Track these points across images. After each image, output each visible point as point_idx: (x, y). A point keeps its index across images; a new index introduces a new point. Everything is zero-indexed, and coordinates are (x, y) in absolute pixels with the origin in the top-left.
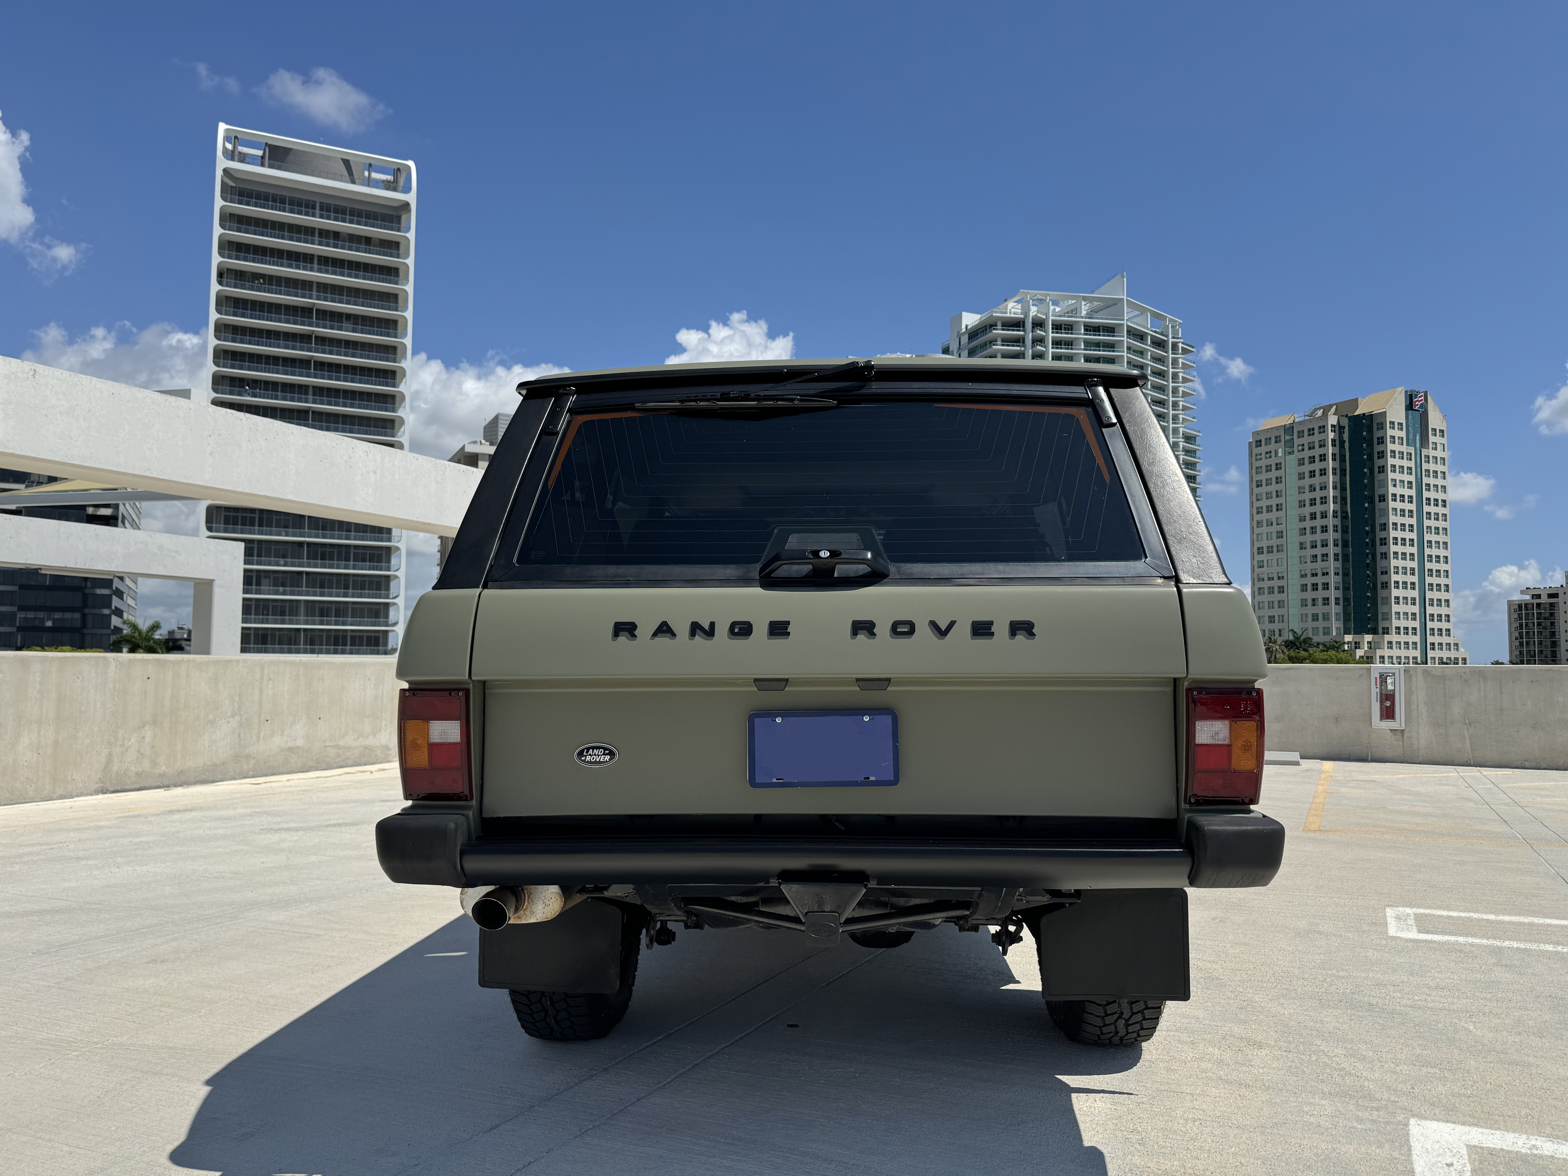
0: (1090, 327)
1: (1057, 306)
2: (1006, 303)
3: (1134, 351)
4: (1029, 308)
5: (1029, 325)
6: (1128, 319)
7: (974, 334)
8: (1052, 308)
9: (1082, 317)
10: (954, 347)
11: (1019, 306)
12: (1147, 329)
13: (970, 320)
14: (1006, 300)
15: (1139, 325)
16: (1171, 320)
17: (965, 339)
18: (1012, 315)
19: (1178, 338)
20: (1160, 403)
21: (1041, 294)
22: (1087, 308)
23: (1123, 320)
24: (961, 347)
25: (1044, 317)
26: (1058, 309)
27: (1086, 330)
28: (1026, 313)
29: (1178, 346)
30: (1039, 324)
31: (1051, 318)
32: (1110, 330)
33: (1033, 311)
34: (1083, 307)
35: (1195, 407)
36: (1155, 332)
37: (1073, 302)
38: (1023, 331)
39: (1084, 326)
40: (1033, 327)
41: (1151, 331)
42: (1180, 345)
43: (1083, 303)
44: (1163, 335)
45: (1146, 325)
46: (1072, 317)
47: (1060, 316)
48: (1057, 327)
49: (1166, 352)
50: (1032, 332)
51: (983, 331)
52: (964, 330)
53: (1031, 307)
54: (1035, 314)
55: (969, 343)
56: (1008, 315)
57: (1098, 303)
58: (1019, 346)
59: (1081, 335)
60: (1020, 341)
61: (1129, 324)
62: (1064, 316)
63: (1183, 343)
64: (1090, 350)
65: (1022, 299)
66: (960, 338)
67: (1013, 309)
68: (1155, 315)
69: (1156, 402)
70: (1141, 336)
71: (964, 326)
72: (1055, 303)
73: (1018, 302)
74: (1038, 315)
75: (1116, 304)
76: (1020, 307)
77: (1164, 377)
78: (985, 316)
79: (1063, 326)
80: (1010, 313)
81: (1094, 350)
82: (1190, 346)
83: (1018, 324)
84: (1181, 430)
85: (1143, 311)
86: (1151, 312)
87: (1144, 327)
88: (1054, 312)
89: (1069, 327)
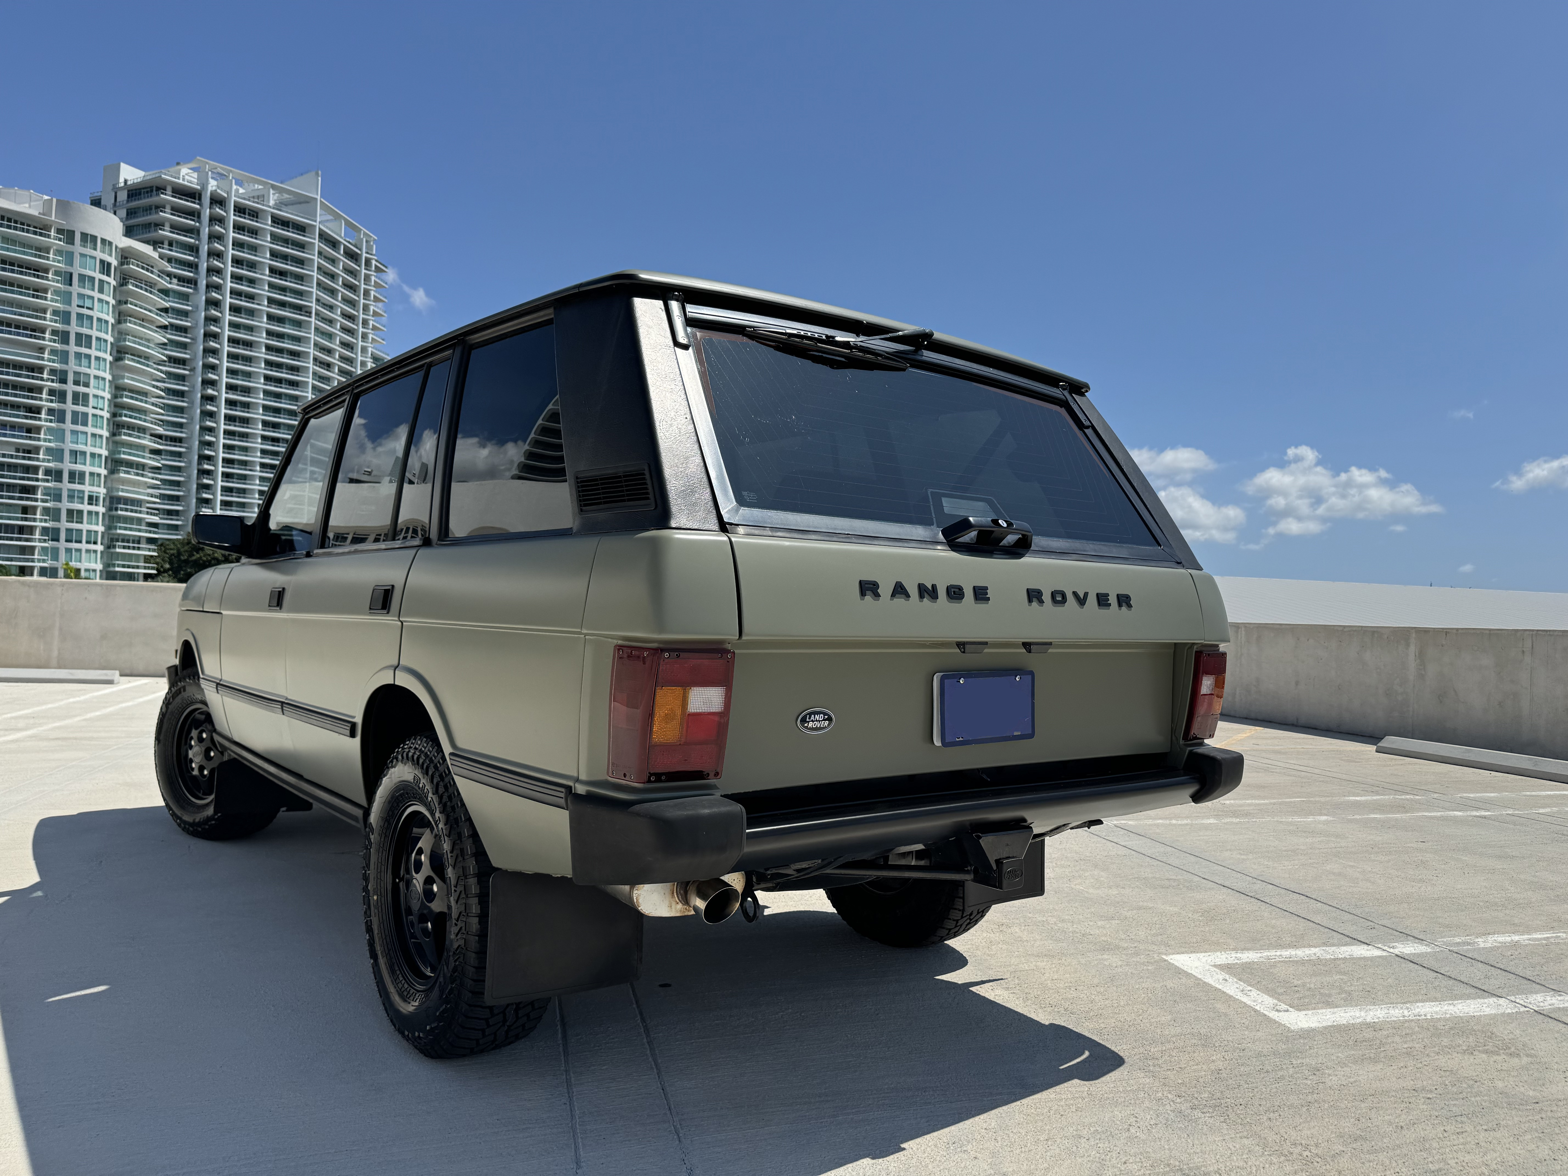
0: (278, 219)
1: (241, 186)
2: (179, 167)
3: (325, 257)
4: (208, 180)
5: (206, 200)
6: (320, 221)
7: (135, 192)
8: (234, 187)
9: (270, 207)
10: (108, 200)
11: (195, 175)
12: (340, 236)
13: (130, 174)
14: (178, 164)
15: (332, 231)
16: (365, 234)
17: (123, 196)
18: (186, 183)
19: (371, 255)
20: (350, 317)
21: (221, 168)
22: (275, 198)
23: (315, 221)
24: (118, 204)
25: (226, 195)
26: (241, 191)
27: (273, 221)
28: (204, 186)
29: (371, 263)
30: (217, 201)
31: (233, 198)
32: (301, 228)
33: (212, 185)
34: (271, 196)
35: (385, 329)
36: (349, 242)
37: (260, 187)
38: (198, 204)
39: (272, 217)
40: (211, 203)
41: (345, 240)
42: (374, 262)
43: (272, 191)
44: (357, 248)
45: (339, 233)
46: (258, 203)
47: (244, 199)
48: (240, 210)
49: (359, 266)
50: (210, 208)
51: (147, 192)
52: (122, 185)
53: (210, 180)
54: (214, 188)
55: (128, 201)
56: (181, 181)
57: (288, 196)
58: (193, 220)
59: (267, 225)
60: (194, 214)
61: (322, 227)
62: (249, 200)
63: (376, 261)
64: (277, 245)
65: (199, 168)
66: (116, 193)
67: (187, 176)
68: (348, 223)
69: (346, 316)
70: (334, 244)
71: (122, 180)
72: (239, 183)
73: (194, 169)
74: (219, 191)
75: (308, 202)
76: (196, 177)
77: (355, 291)
78: (150, 175)
79: (247, 211)
80: (184, 180)
81: (282, 246)
82: (384, 265)
83: (193, 195)
84: (370, 350)
85: (338, 217)
86: (346, 220)
87: (337, 235)
88: (237, 193)
89: (254, 214)
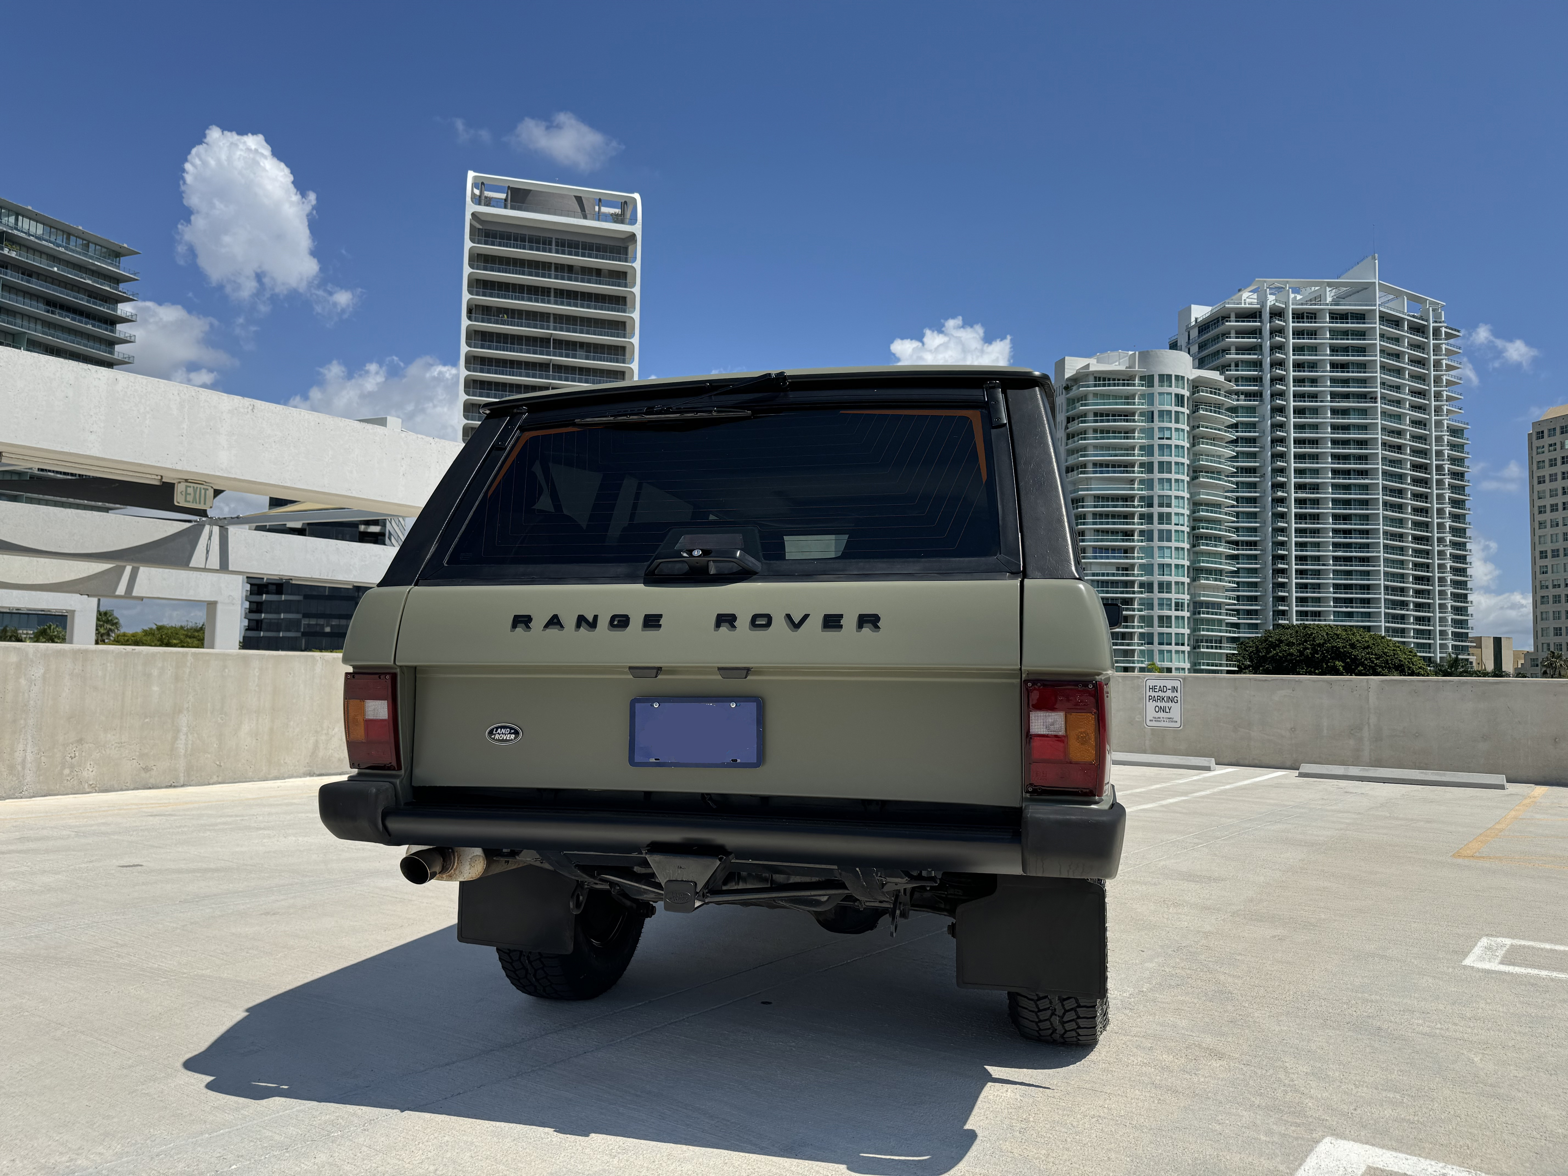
0: (1337, 314)
1: (1299, 293)
2: (1241, 293)
3: (1388, 338)
4: (1266, 297)
5: (1266, 316)
6: (1381, 303)
7: (1204, 327)
8: (1292, 296)
9: (1327, 305)
10: (1183, 342)
11: (1255, 296)
12: (1403, 313)
13: (1200, 312)
14: (1240, 290)
15: (1394, 310)
16: (1431, 303)
17: (1194, 333)
18: (1247, 306)
19: (1440, 322)
20: (1420, 393)
21: (1278, 282)
22: (1333, 294)
23: (1375, 305)
24: (1191, 341)
25: (1284, 306)
26: (1299, 297)
27: (1331, 318)
28: (1263, 303)
29: (1441, 331)
30: (1278, 313)
31: (1291, 307)
32: (1360, 317)
33: (1271, 300)
34: (1328, 293)
35: (1462, 397)
36: (1414, 316)
37: (1317, 288)
38: (1260, 322)
39: (1329, 313)
40: (1271, 317)
41: (1408, 315)
42: (1443, 330)
43: (1328, 289)
44: (1423, 320)
45: (1403, 310)
46: (1315, 305)
47: (1302, 304)
48: (1298, 316)
49: (1426, 338)
50: (1270, 322)
51: (1215, 324)
52: (1193, 323)
53: (1269, 296)
54: (1272, 303)
55: (1199, 337)
56: (1243, 305)
57: (1345, 289)
58: (1256, 338)
59: (1326, 323)
60: (1256, 332)
61: (1382, 309)
62: (1306, 304)
63: (1446, 327)
64: (1337, 339)
65: (1258, 288)
66: (1189, 332)
67: (1248, 299)
68: (1411, 298)
69: (1415, 393)
70: (1396, 322)
71: (1193, 320)
72: (1296, 291)
73: (1253, 291)
74: (1277, 304)
75: (1366, 289)
76: (1256, 297)
77: (1424, 365)
78: (1217, 307)
79: (1305, 314)
80: (1245, 304)
81: (1341, 339)
82: (1455, 330)
83: (1254, 315)
84: (1445, 422)
85: (1398, 294)
86: (1408, 295)
87: (1400, 312)
88: (1295, 300)
89: (1312, 316)
